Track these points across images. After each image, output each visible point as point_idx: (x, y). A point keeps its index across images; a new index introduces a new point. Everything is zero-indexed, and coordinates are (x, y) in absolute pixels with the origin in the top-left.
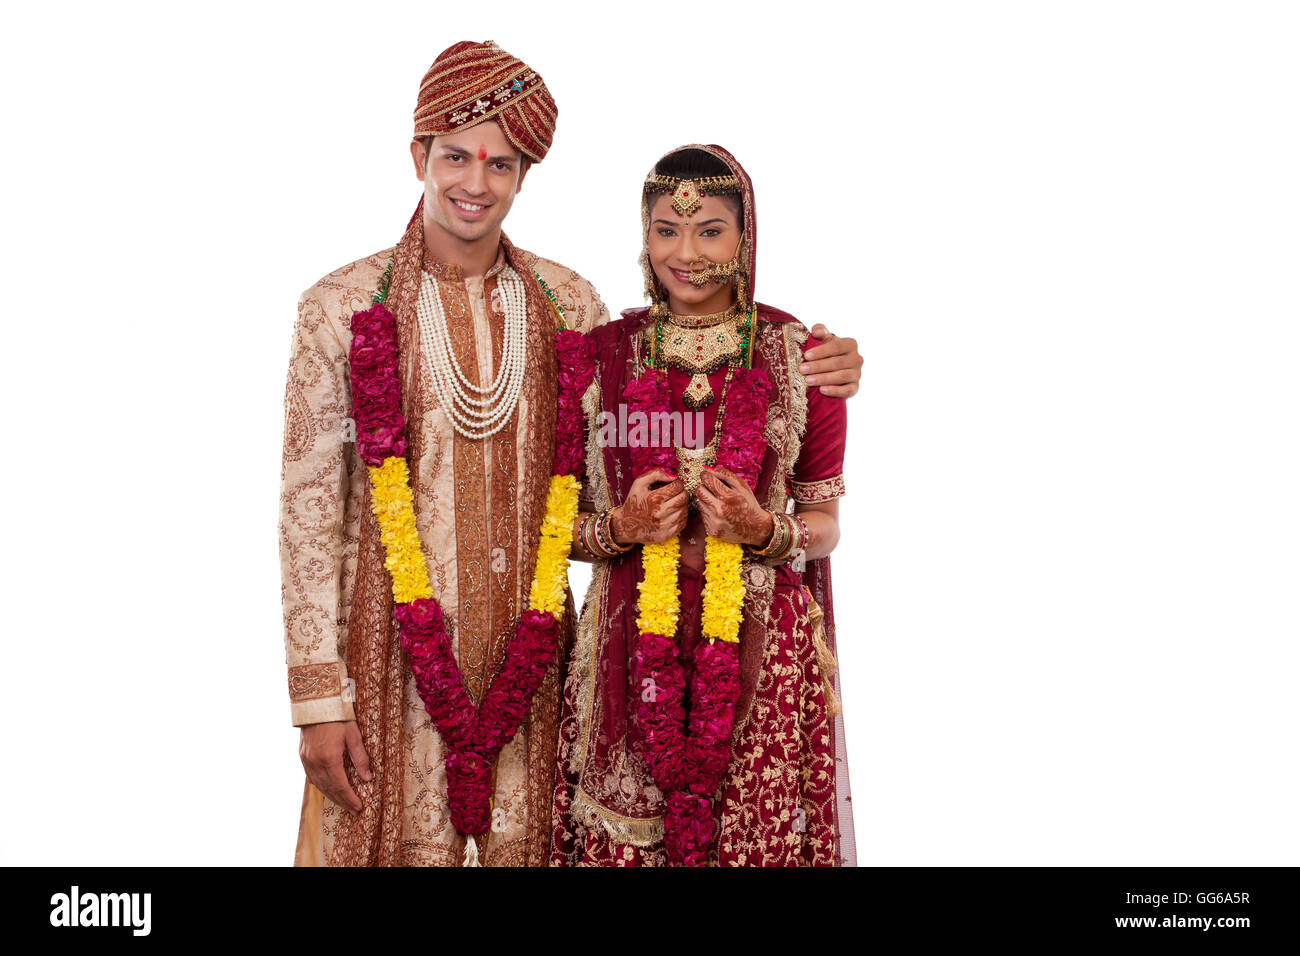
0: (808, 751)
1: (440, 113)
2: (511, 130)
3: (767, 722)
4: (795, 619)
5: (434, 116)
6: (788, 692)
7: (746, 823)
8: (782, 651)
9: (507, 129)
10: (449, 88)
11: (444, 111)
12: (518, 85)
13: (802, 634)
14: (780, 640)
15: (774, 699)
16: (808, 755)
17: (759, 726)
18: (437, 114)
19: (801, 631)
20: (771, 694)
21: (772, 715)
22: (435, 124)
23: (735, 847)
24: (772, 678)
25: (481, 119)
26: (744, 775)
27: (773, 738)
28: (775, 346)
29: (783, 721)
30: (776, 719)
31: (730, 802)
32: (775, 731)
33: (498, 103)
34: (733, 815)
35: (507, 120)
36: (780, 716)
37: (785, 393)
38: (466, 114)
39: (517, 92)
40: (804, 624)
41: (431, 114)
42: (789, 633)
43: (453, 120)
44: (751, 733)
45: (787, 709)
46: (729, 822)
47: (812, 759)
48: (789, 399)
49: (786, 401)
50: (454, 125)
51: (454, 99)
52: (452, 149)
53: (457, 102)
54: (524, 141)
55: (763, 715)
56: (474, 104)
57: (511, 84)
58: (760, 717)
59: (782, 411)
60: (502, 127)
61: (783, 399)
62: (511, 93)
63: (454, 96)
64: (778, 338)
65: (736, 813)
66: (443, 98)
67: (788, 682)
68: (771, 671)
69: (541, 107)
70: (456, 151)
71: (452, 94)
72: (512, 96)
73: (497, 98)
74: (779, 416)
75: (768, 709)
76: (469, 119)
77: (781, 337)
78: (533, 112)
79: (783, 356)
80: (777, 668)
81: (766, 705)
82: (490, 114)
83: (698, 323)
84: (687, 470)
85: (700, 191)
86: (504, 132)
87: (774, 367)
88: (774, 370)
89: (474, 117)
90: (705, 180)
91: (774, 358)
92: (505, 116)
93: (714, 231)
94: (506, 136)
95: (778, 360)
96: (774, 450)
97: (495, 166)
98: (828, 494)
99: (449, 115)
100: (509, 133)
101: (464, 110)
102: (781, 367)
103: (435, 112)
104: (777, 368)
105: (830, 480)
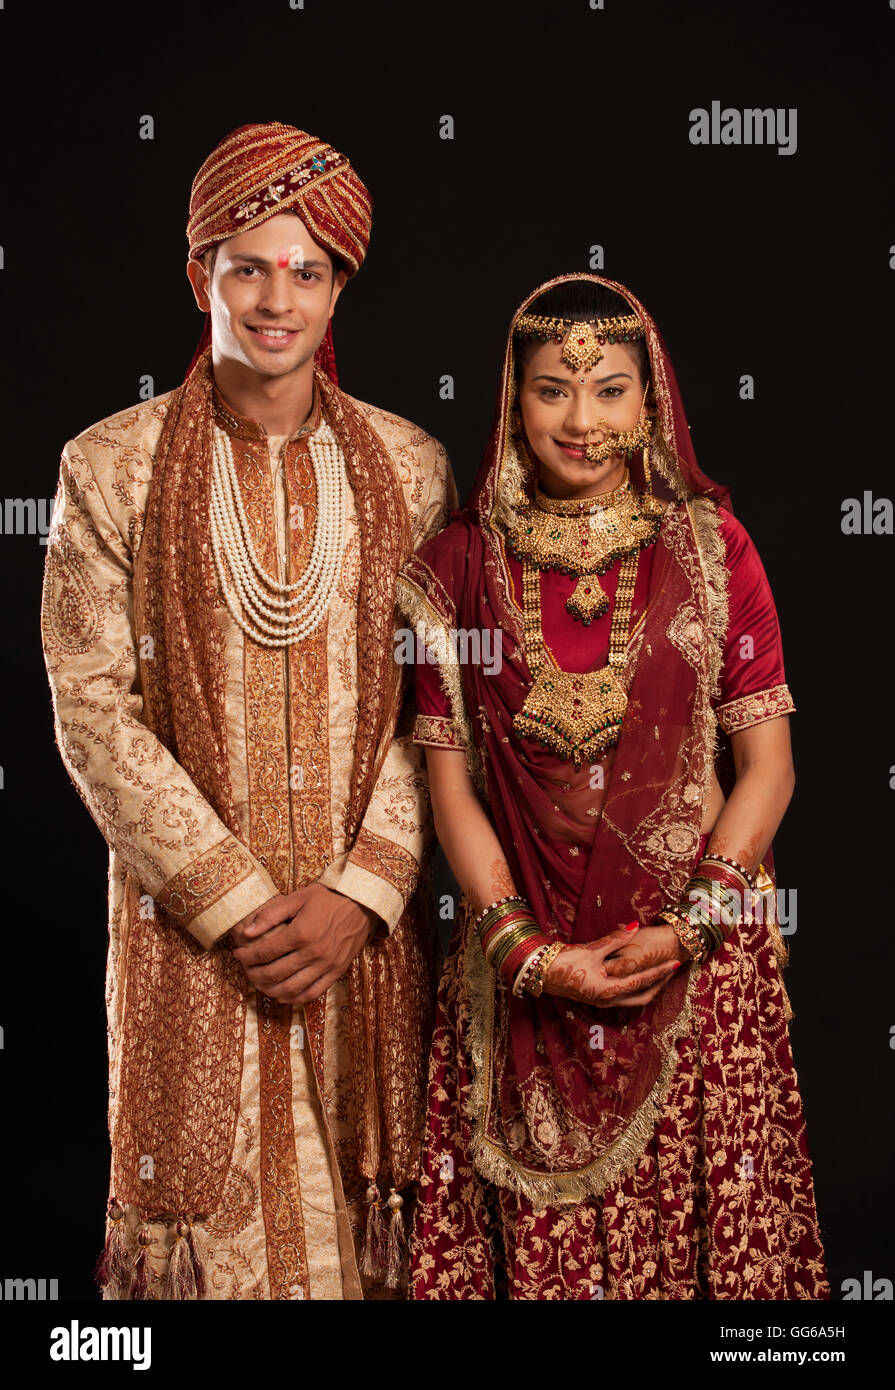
0: (773, 1065)
1: (222, 211)
2: (317, 221)
3: (702, 1037)
5: (214, 216)
6: (726, 998)
7: (689, 1161)
9: (310, 220)
10: (230, 178)
11: (226, 207)
12: (319, 164)
15: (711, 1006)
16: (774, 1071)
17: (696, 1041)
18: (218, 213)
21: (709, 1027)
22: (216, 226)
23: (677, 1192)
24: (710, 980)
25: (275, 209)
26: (680, 1102)
27: (710, 1057)
28: (680, 532)
29: (720, 1035)
30: (714, 1033)
31: (664, 1139)
32: (713, 1049)
33: (296, 187)
34: (670, 1155)
35: (310, 208)
36: (719, 1030)
37: (699, 589)
38: (256, 205)
39: (319, 173)
41: (210, 214)
43: (239, 215)
46: (665, 1164)
47: (779, 1076)
48: (704, 596)
49: (701, 599)
50: (243, 221)
51: (239, 189)
52: (243, 259)
53: (242, 192)
54: (334, 233)
55: (697, 1026)
56: (265, 191)
57: (309, 163)
59: (697, 613)
60: (303, 219)
61: (697, 596)
62: (311, 173)
63: (238, 185)
64: (683, 523)
65: (674, 1152)
66: (224, 191)
67: (726, 985)
69: (351, 192)
70: (248, 260)
71: (234, 183)
72: (313, 178)
73: (294, 180)
74: (694, 620)
75: (704, 1019)
76: (260, 210)
77: (687, 521)
78: (341, 198)
79: (690, 542)
80: (714, 966)
81: (701, 1014)
82: (287, 202)
83: (581, 509)
84: (577, 702)
85: (599, 337)
86: (307, 225)
87: (680, 557)
88: (681, 561)
89: (267, 207)
90: (604, 323)
91: (679, 547)
92: (306, 204)
93: (615, 390)
94: (310, 230)
95: (685, 549)
96: (692, 665)
97: (300, 276)
98: (760, 711)
99: (233, 211)
100: (314, 225)
101: (253, 199)
102: (690, 556)
103: (218, 209)
104: (684, 558)
105: (761, 693)
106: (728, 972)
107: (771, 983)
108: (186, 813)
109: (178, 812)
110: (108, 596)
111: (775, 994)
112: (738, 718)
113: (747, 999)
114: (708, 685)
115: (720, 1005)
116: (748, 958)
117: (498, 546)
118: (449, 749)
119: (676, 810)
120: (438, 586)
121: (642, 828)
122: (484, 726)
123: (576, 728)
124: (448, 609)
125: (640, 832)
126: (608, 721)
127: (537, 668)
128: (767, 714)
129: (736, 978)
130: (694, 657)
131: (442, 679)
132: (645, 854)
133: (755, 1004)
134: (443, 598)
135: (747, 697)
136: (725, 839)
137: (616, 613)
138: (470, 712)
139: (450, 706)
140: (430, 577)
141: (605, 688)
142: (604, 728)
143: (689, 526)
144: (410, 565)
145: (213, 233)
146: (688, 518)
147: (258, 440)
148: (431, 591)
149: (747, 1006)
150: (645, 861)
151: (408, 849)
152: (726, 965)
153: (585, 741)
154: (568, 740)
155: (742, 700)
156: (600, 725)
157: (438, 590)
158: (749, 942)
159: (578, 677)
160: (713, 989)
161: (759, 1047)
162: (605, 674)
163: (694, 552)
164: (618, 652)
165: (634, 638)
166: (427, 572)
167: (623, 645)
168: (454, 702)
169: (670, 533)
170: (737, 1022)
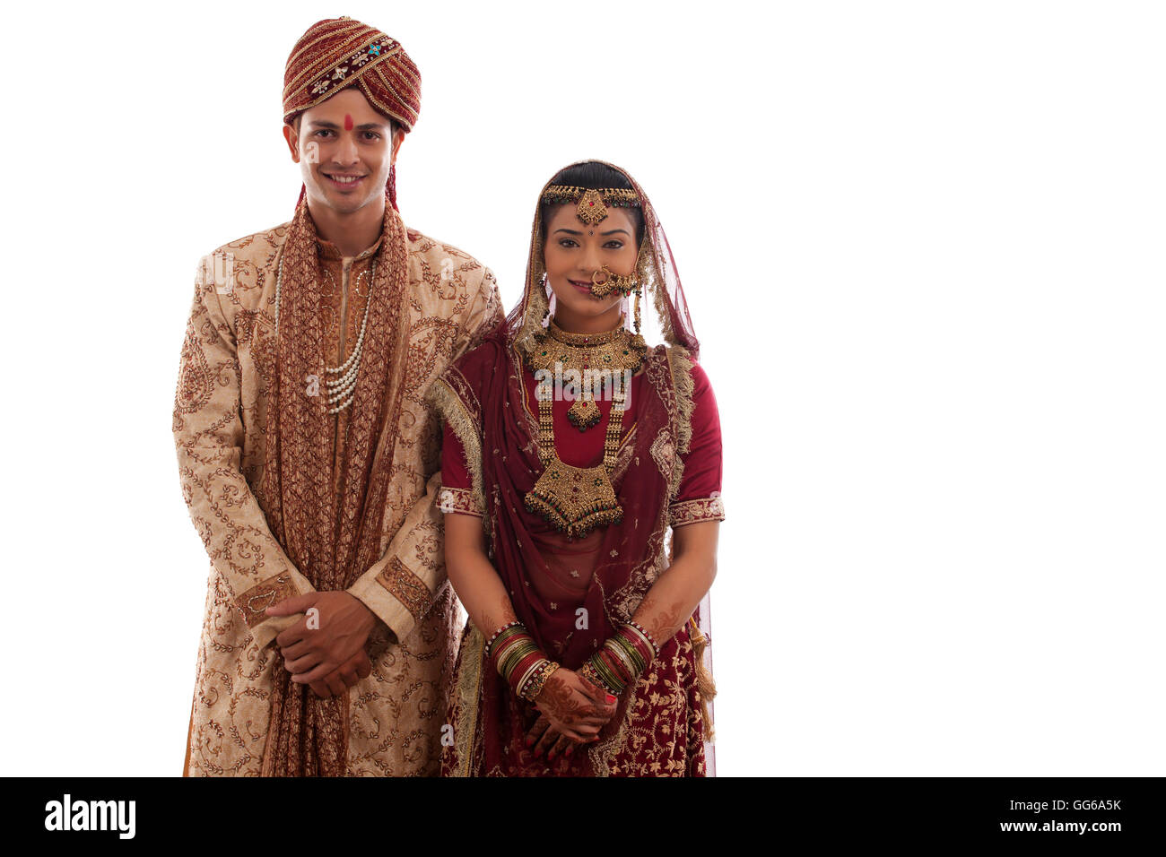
1: (303, 87)
2: (374, 93)
3: (642, 752)
4: (677, 647)
5: (297, 91)
6: (665, 723)
8: (660, 681)
9: (369, 93)
11: (306, 84)
12: (375, 49)
13: (684, 662)
14: (660, 669)
15: (651, 729)
17: (634, 755)
18: (300, 89)
19: (683, 658)
20: (648, 723)
21: (649, 745)
22: (300, 99)
24: (650, 708)
25: (342, 85)
27: (648, 768)
28: (660, 371)
29: (659, 751)
30: (652, 749)
32: (651, 761)
33: (357, 68)
35: (368, 83)
36: (656, 747)
37: (673, 418)
38: (327, 83)
39: (375, 56)
40: (687, 651)
41: (295, 90)
42: (669, 662)
43: (315, 91)
44: (626, 761)
45: (663, 740)
48: (677, 424)
49: (675, 426)
50: (317, 95)
51: (315, 70)
52: (320, 124)
54: (387, 102)
55: (638, 744)
56: (333, 72)
57: (367, 49)
58: (635, 746)
59: (671, 437)
60: (364, 92)
61: (672, 423)
62: (369, 57)
64: (663, 364)
66: (303, 73)
67: (665, 712)
68: (649, 700)
69: (400, 70)
70: (323, 126)
71: (311, 67)
72: (370, 60)
73: (355, 63)
74: (668, 442)
75: (644, 738)
76: (330, 87)
77: (666, 363)
78: (392, 74)
79: (668, 380)
80: (655, 698)
81: (642, 734)
82: (350, 80)
83: (585, 342)
84: (575, 490)
85: (605, 202)
86: (366, 96)
87: (660, 391)
88: (662, 395)
89: (334, 85)
90: (610, 192)
91: (660, 384)
92: (365, 80)
93: (616, 243)
94: (369, 100)
95: (664, 385)
96: (664, 475)
97: (364, 136)
98: (699, 513)
99: (310, 88)
100: (371, 97)
101: (324, 79)
102: (668, 391)
103: (300, 86)
104: (663, 393)
105: (702, 500)
106: (667, 702)
107: (695, 713)
108: (257, 549)
109: (250, 546)
110: (216, 372)
111: (696, 722)
112: (681, 516)
113: (679, 724)
114: (672, 489)
115: (659, 727)
116: (681, 692)
117: (518, 364)
118: (464, 514)
119: (638, 584)
120: (468, 388)
121: (618, 595)
122: (496, 500)
123: (571, 510)
124: (475, 407)
125: (616, 597)
126: (597, 507)
127: (548, 460)
128: (704, 517)
129: (674, 707)
130: (666, 470)
131: (466, 460)
132: (615, 614)
133: (684, 728)
134: (472, 398)
135: (691, 502)
136: (653, 601)
137: (609, 426)
138: (487, 488)
139: (470, 481)
140: (463, 382)
141: (597, 482)
142: (594, 512)
143: (668, 366)
144: (449, 372)
145: (297, 105)
146: (667, 360)
147: (336, 260)
148: (463, 392)
149: (679, 729)
150: (614, 619)
151: (424, 581)
152: (666, 697)
153: (578, 520)
154: (565, 518)
155: (687, 503)
156: (591, 509)
157: (468, 391)
158: (683, 680)
159: (579, 470)
160: (653, 715)
161: (683, 761)
162: (599, 471)
163: (670, 388)
164: (611, 455)
165: (622, 448)
166: (460, 377)
167: (615, 450)
168: (474, 478)
169: (652, 370)
170: (673, 742)
